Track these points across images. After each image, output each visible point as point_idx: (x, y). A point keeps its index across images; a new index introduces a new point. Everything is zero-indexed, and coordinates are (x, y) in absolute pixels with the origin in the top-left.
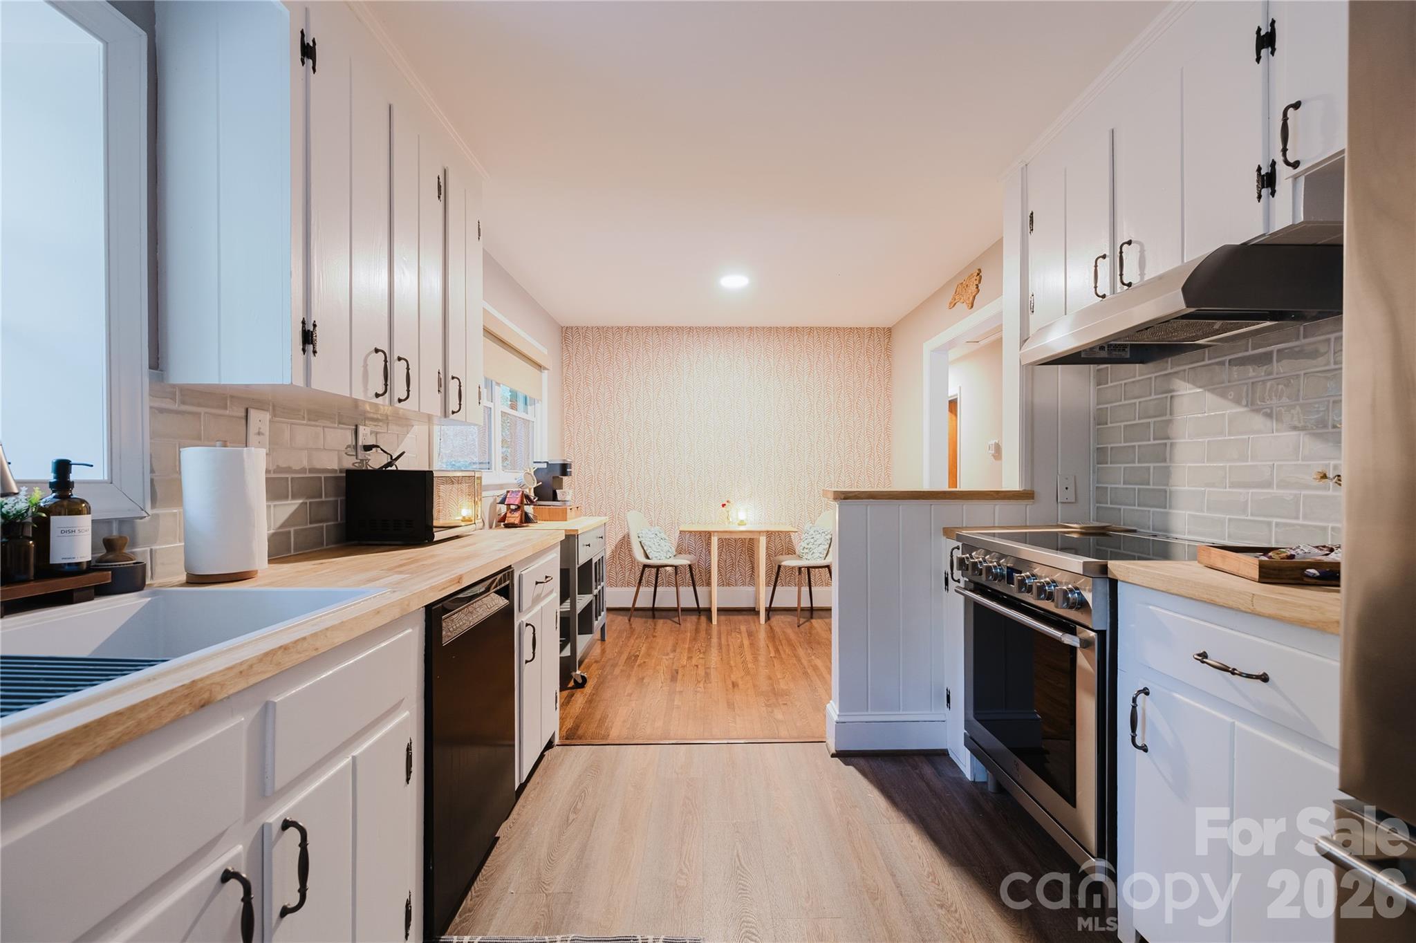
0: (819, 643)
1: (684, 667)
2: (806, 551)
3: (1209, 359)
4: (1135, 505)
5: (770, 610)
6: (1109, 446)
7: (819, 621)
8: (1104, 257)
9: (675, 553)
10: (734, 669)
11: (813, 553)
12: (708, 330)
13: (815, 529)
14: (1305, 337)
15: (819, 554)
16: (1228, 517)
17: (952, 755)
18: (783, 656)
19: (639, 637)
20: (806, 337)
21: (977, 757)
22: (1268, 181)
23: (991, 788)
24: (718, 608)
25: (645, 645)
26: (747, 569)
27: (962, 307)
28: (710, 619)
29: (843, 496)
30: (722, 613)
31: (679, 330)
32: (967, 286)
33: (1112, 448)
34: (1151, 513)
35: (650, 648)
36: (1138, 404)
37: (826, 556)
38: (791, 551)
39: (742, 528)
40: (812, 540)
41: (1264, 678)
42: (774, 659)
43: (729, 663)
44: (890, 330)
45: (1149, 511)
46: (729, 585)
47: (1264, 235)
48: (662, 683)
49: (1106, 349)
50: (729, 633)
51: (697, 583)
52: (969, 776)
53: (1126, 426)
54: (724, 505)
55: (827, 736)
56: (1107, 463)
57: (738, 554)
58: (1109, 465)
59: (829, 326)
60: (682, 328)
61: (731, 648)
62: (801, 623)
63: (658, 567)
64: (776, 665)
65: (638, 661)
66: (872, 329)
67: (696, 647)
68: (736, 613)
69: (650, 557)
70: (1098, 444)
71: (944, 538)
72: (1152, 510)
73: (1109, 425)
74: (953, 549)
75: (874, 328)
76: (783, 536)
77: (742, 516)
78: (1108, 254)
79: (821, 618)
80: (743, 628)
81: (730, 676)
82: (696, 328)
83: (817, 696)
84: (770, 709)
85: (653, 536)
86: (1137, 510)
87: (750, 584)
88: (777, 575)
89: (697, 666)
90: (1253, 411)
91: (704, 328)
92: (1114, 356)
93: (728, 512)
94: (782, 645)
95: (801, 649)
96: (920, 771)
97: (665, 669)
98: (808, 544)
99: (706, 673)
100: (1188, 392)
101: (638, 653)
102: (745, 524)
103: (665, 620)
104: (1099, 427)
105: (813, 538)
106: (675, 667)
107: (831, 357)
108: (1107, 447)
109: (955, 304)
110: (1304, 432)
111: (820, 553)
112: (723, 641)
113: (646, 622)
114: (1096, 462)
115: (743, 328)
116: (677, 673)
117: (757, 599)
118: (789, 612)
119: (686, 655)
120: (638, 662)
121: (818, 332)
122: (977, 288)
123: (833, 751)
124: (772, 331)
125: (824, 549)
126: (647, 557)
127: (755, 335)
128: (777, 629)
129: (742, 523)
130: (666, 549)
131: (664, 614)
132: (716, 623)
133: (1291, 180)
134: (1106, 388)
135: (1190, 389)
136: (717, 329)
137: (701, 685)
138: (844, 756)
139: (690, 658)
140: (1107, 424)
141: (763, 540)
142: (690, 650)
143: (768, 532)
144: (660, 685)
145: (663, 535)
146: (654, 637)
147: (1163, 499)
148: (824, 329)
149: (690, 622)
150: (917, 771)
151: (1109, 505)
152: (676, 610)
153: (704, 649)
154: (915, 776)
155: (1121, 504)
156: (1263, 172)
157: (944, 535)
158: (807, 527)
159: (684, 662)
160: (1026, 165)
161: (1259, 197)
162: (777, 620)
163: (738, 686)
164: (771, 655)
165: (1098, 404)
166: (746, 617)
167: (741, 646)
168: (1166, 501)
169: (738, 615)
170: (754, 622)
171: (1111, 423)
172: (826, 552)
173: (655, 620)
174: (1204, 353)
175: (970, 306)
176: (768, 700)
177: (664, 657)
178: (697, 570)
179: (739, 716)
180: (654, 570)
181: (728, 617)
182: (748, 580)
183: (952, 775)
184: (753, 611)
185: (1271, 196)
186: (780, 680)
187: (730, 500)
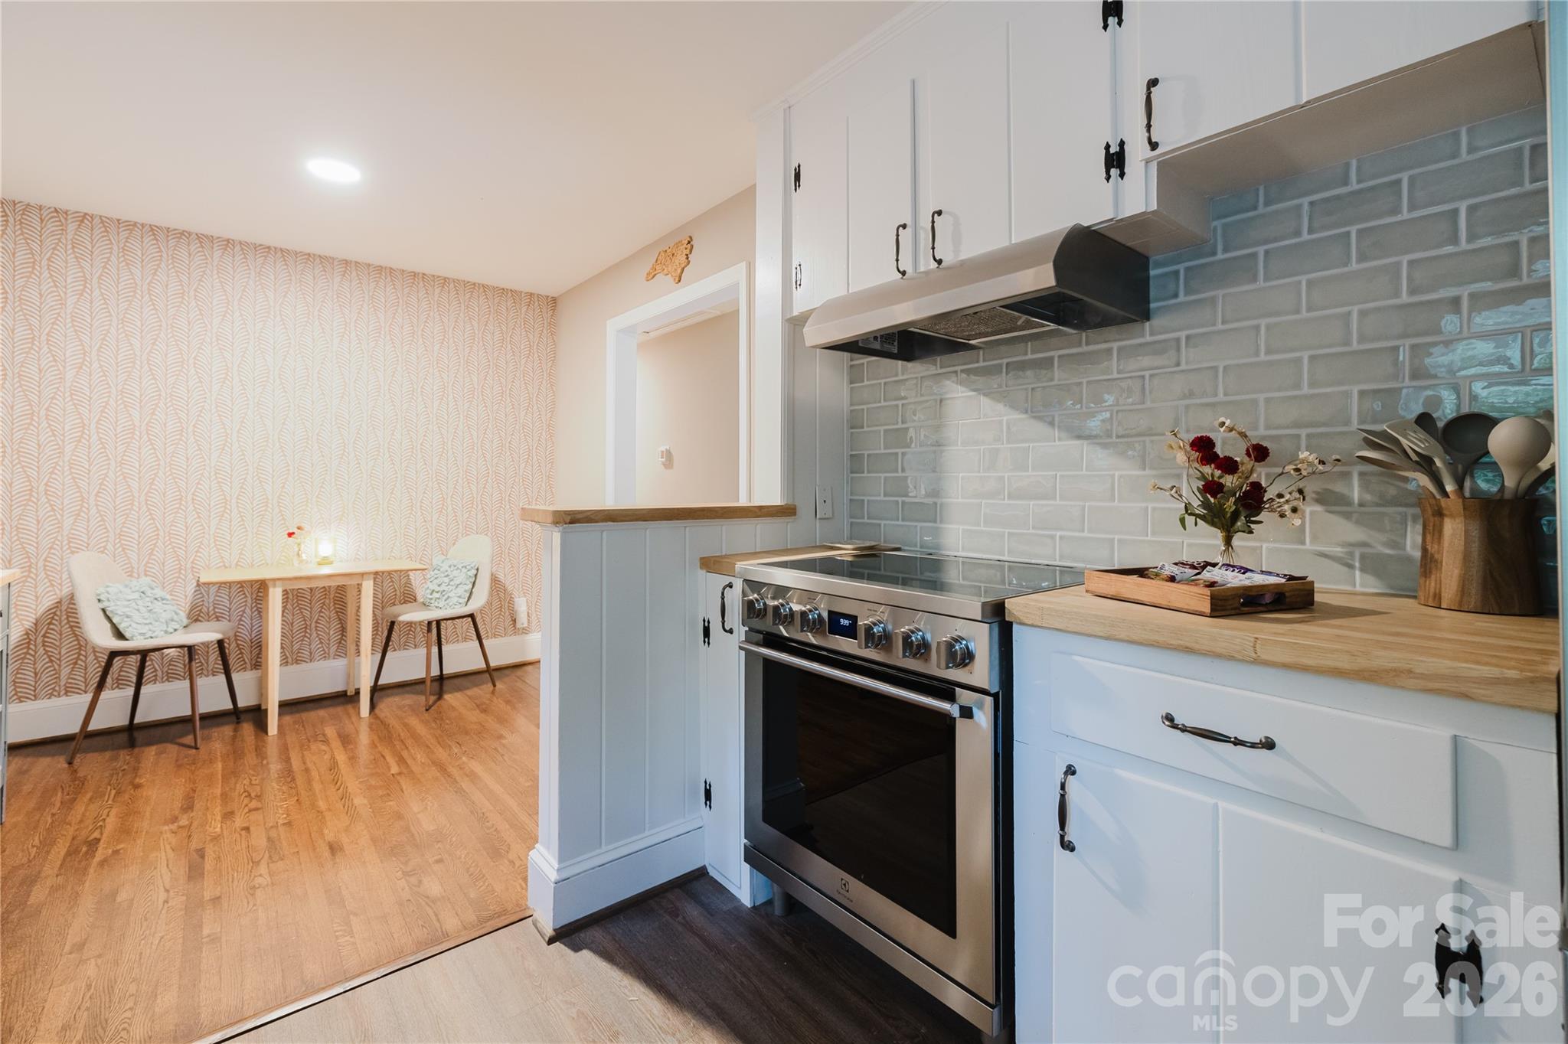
0: (467, 733)
1: (216, 839)
2: (436, 595)
3: (984, 361)
4: (898, 520)
5: (376, 689)
6: (866, 453)
7: (458, 695)
8: (904, 226)
9: (185, 621)
10: (328, 814)
11: (449, 597)
12: (266, 251)
13: (450, 563)
14: (1087, 344)
15: (456, 599)
16: (1007, 531)
17: (712, 873)
18: (414, 768)
19: (98, 795)
20: (437, 291)
21: (757, 870)
22: (1115, 160)
23: (778, 909)
24: (280, 702)
25: (113, 812)
26: (332, 633)
27: (664, 280)
28: (261, 725)
29: (568, 519)
30: (287, 709)
31: (204, 240)
32: (673, 255)
33: (868, 455)
34: (918, 528)
35: (130, 814)
36: (900, 406)
37: (468, 600)
38: (409, 597)
39: (326, 570)
40: (446, 580)
41: (1269, 745)
42: (398, 778)
43: (313, 806)
44: (554, 300)
45: (916, 526)
46: (297, 661)
47: (1111, 220)
48: (167, 891)
49: (879, 339)
50: (303, 747)
51: (232, 667)
52: (746, 900)
53: (886, 431)
54: (290, 535)
55: (530, 904)
56: (863, 472)
57: (317, 607)
58: (865, 475)
59: (473, 280)
60: (211, 239)
61: (314, 774)
62: (431, 703)
63: (144, 654)
64: (404, 788)
65: (100, 850)
66: (531, 294)
67: (239, 788)
68: (311, 705)
69: (127, 635)
70: (851, 450)
71: (702, 573)
72: (919, 524)
73: (866, 429)
74: (724, 589)
75: (534, 294)
76: (396, 577)
77: (326, 549)
78: (909, 223)
79: (459, 689)
80: (330, 732)
81: (322, 834)
82: (240, 243)
83: (489, 828)
84: (413, 880)
85: (136, 595)
86: (902, 526)
87: (337, 656)
88: (389, 635)
89: (247, 829)
90: (1035, 417)
91: (256, 247)
92: (885, 350)
93: (299, 544)
94: (407, 748)
95: (441, 750)
96: (684, 918)
97: (171, 854)
98: (439, 586)
99: (269, 839)
100: (960, 395)
101: (96, 835)
102: (331, 563)
103: (161, 746)
104: (852, 430)
105: (448, 576)
106: (195, 844)
107: (475, 324)
108: (863, 454)
109: (655, 275)
110: (1089, 441)
111: (460, 597)
112: (296, 763)
113: (115, 759)
114: (849, 471)
115: (333, 259)
116: (203, 857)
117: (351, 674)
118: (408, 689)
119: (218, 811)
120: (99, 855)
121: (455, 287)
122: (687, 258)
123: (549, 932)
124: (384, 272)
125: (465, 591)
126: (120, 635)
127: (354, 273)
128: (393, 722)
129: (325, 561)
130: (165, 616)
131: (158, 732)
132: (276, 732)
133: (1144, 162)
134: (863, 386)
135: (962, 392)
136: (284, 253)
137: (263, 869)
138: (568, 934)
139: (228, 815)
140: (863, 427)
141: (368, 587)
142: (225, 796)
143: (376, 573)
144: (163, 896)
145: (159, 593)
146: (137, 787)
147: (932, 512)
148: (466, 283)
149: (218, 740)
150: (680, 919)
151: (866, 520)
152: (185, 721)
153: (258, 788)
154: (680, 929)
155: (881, 519)
156: (1112, 151)
157: (701, 568)
158: (437, 560)
159: (216, 827)
160: (790, 107)
161: (1108, 178)
162: (389, 706)
163: (342, 849)
164: (393, 772)
165: (851, 405)
166: (331, 710)
167: (334, 766)
168: (936, 515)
169: (317, 709)
170: (350, 717)
171: (868, 426)
172: (468, 595)
173: (136, 750)
174: (978, 355)
175: (677, 279)
176: (406, 863)
177: (166, 828)
178: (234, 645)
179: (355, 914)
180: (134, 660)
181: (297, 715)
182: (333, 649)
183: (725, 908)
184: (346, 698)
185: (1119, 179)
186: (419, 816)
187: (303, 525)
